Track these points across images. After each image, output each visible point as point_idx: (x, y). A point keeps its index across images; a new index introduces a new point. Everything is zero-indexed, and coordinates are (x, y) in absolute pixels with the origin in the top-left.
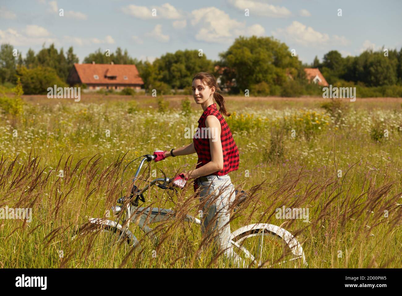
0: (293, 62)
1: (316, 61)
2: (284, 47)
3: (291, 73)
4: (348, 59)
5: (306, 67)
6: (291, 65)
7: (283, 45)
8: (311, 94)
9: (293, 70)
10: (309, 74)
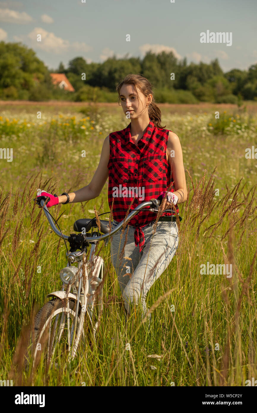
0: (40, 68)
1: (61, 67)
2: (32, 53)
3: (38, 78)
4: (93, 65)
5: (52, 72)
6: (38, 70)
7: (31, 51)
8: (57, 99)
9: (41, 75)
10: (55, 79)
